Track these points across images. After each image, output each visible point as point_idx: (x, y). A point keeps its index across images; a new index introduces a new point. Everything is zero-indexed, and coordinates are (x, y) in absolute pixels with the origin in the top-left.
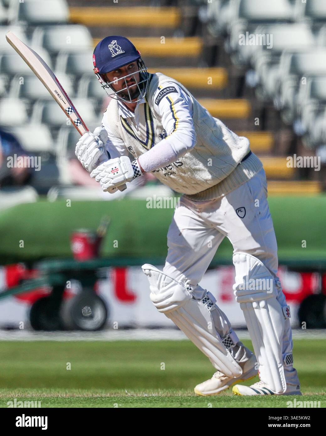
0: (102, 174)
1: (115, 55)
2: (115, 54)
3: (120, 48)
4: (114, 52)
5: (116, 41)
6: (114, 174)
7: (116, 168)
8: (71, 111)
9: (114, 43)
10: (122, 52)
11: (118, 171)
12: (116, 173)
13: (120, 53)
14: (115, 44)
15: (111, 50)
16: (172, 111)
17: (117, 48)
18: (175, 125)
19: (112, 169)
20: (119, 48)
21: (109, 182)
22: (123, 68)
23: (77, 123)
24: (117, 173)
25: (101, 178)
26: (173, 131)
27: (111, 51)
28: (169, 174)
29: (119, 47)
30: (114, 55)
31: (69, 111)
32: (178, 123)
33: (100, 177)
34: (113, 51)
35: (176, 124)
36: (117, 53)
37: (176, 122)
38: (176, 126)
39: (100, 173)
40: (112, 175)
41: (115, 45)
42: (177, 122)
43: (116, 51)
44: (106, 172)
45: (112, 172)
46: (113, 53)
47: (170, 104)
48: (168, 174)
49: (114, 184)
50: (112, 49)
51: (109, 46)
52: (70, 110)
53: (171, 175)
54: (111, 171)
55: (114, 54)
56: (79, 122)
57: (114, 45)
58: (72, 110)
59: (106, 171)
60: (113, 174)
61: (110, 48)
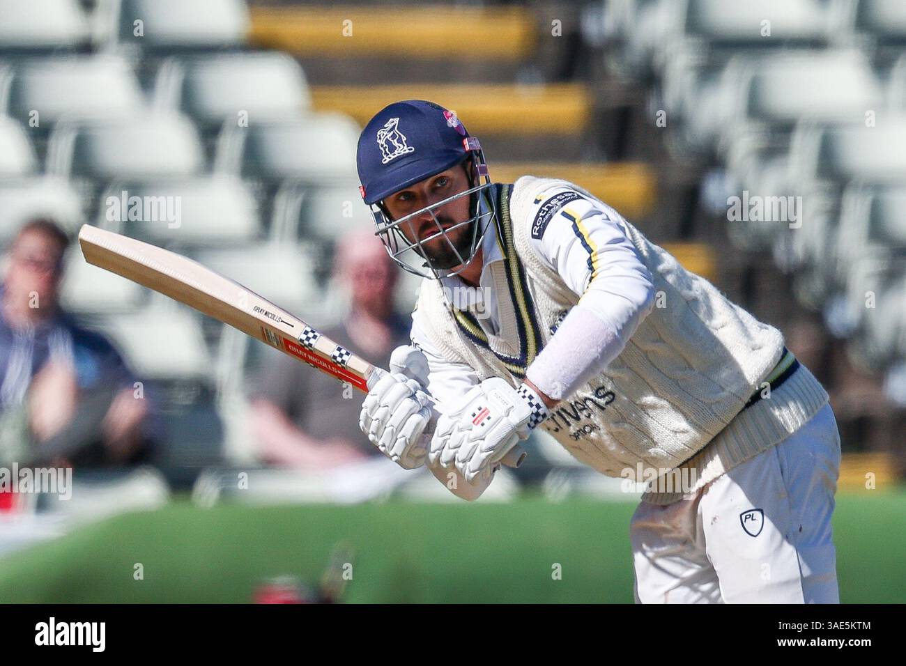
0: (452, 442)
1: (390, 158)
2: (390, 155)
3: (404, 139)
4: (387, 150)
5: (396, 120)
6: (483, 425)
7: (480, 409)
8: (315, 337)
9: (393, 124)
10: (407, 151)
11: (490, 415)
12: (485, 421)
13: (403, 152)
14: (393, 128)
15: (382, 146)
16: (579, 235)
17: (395, 141)
18: (590, 262)
19: (474, 415)
20: (400, 141)
21: (478, 451)
22: (414, 189)
23: (341, 355)
24: (489, 418)
25: (455, 453)
26: (590, 280)
27: (382, 148)
28: (587, 429)
29: (402, 136)
30: (386, 160)
31: (308, 339)
32: (598, 257)
33: (452, 451)
34: (385, 148)
35: (593, 259)
36: (396, 152)
37: (592, 254)
38: (593, 265)
39: (448, 441)
40: (478, 430)
41: (392, 132)
42: (596, 255)
43: (392, 149)
44: (461, 430)
45: (476, 422)
46: (386, 153)
47: (572, 223)
48: (585, 432)
49: (491, 449)
50: (383, 143)
51: (379, 133)
52: (311, 335)
53: (592, 433)
54: (474, 422)
55: (388, 154)
56: (343, 351)
57: (390, 131)
58: (316, 334)
59: (460, 427)
60: (480, 425)
61: (380, 139)
